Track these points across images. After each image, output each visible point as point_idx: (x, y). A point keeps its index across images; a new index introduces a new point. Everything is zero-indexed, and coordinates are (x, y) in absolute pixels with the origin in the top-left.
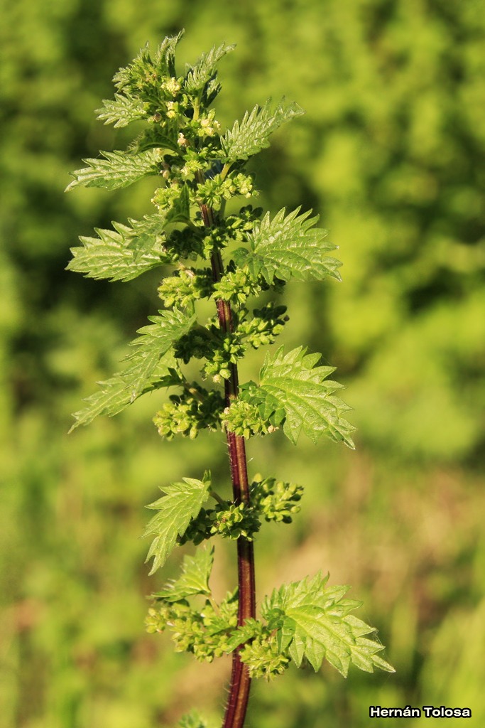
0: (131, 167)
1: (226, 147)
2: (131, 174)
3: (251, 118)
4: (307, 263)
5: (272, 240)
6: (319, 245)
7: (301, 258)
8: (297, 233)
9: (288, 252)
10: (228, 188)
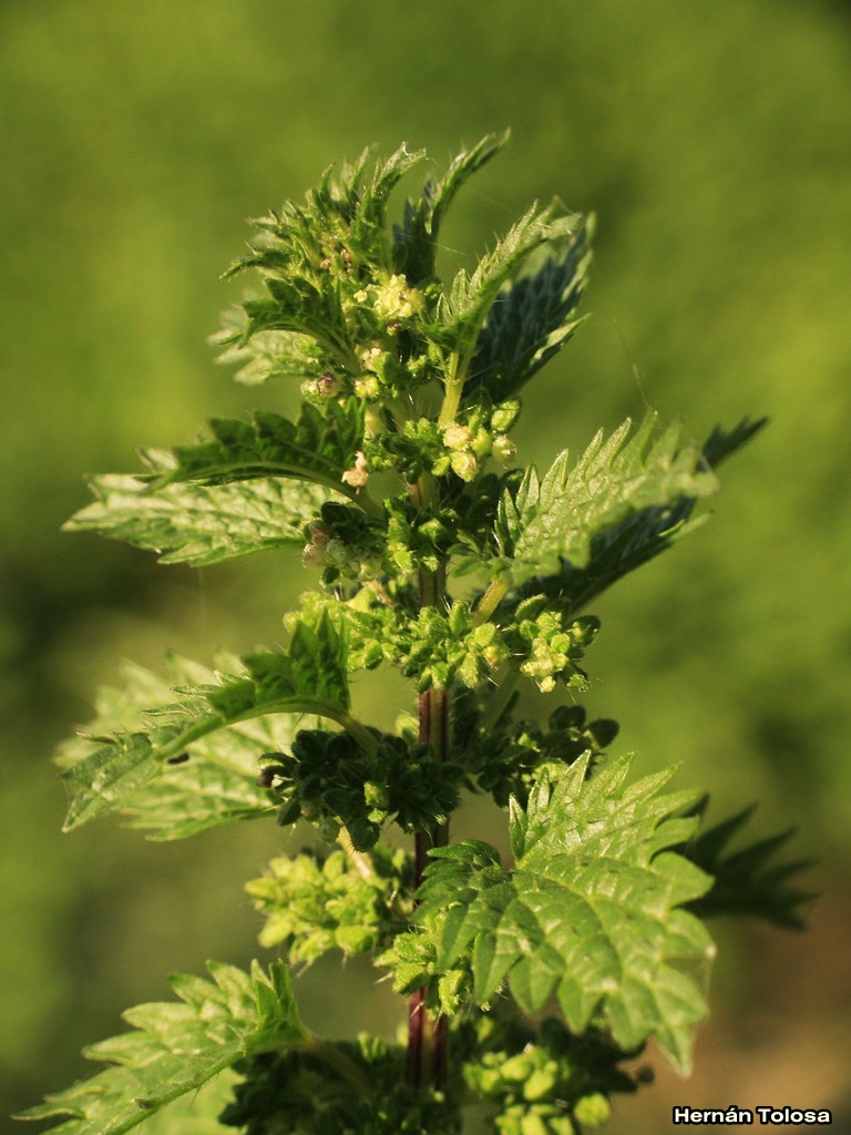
0: (263, 507)
1: (511, 525)
2: (244, 529)
3: (603, 457)
4: (614, 968)
5: (574, 841)
6: (670, 920)
7: (606, 942)
8: (632, 852)
9: (586, 905)
10: (480, 649)
